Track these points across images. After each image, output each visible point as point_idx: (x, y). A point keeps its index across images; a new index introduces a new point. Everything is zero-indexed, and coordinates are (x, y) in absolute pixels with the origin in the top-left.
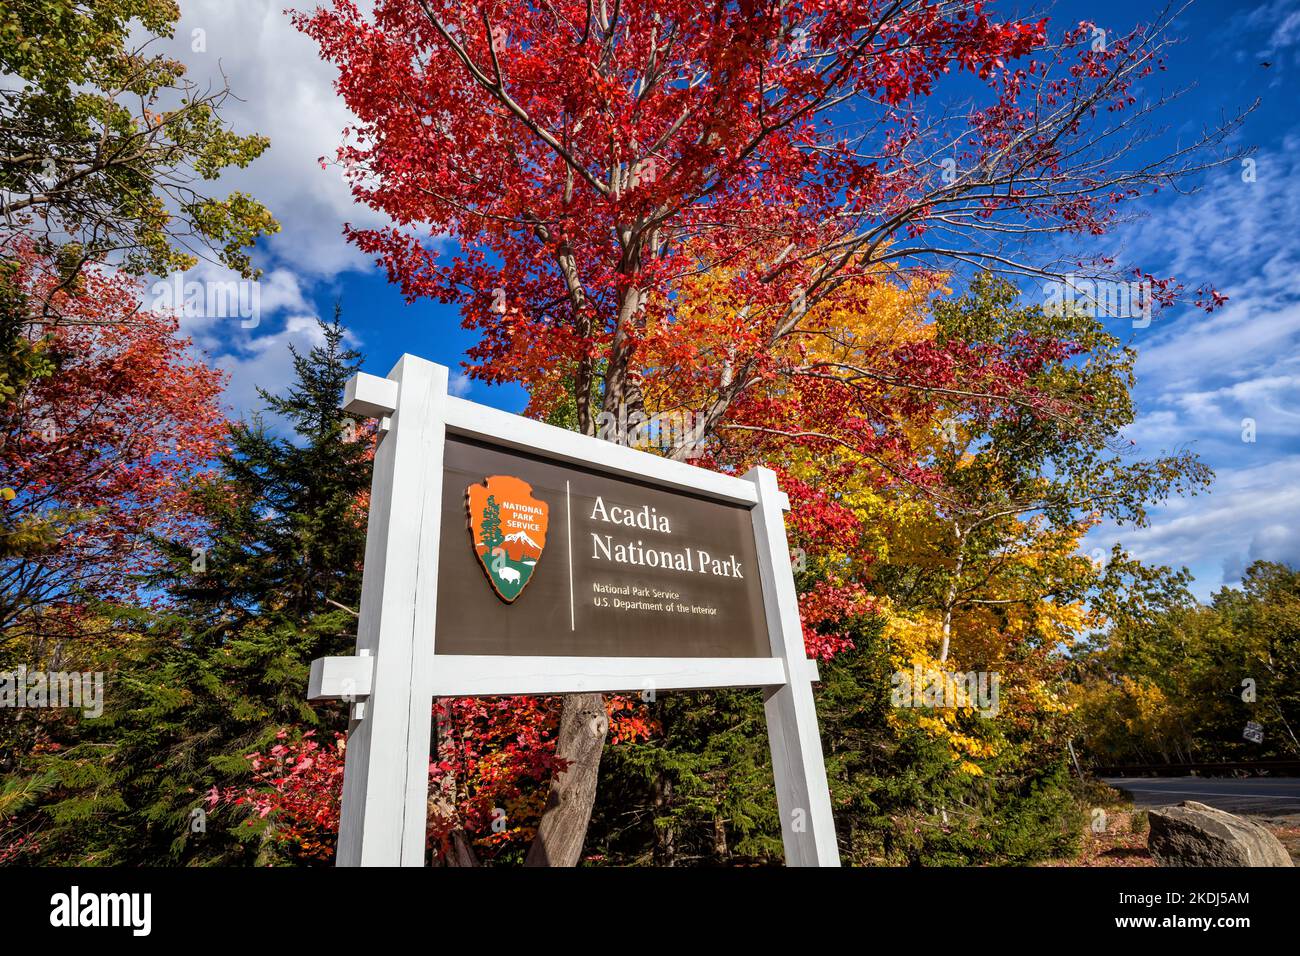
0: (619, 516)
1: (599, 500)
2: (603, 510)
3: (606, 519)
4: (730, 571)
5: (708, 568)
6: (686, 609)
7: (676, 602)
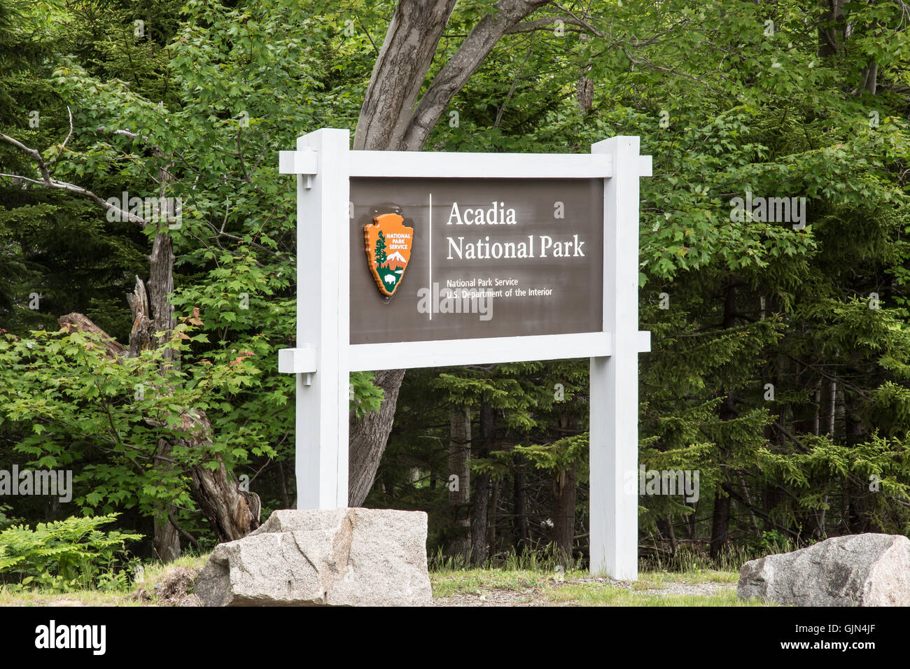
0: (471, 217)
1: (455, 205)
2: (458, 215)
3: (460, 222)
4: (572, 250)
5: (549, 252)
6: (524, 293)
7: (515, 288)
